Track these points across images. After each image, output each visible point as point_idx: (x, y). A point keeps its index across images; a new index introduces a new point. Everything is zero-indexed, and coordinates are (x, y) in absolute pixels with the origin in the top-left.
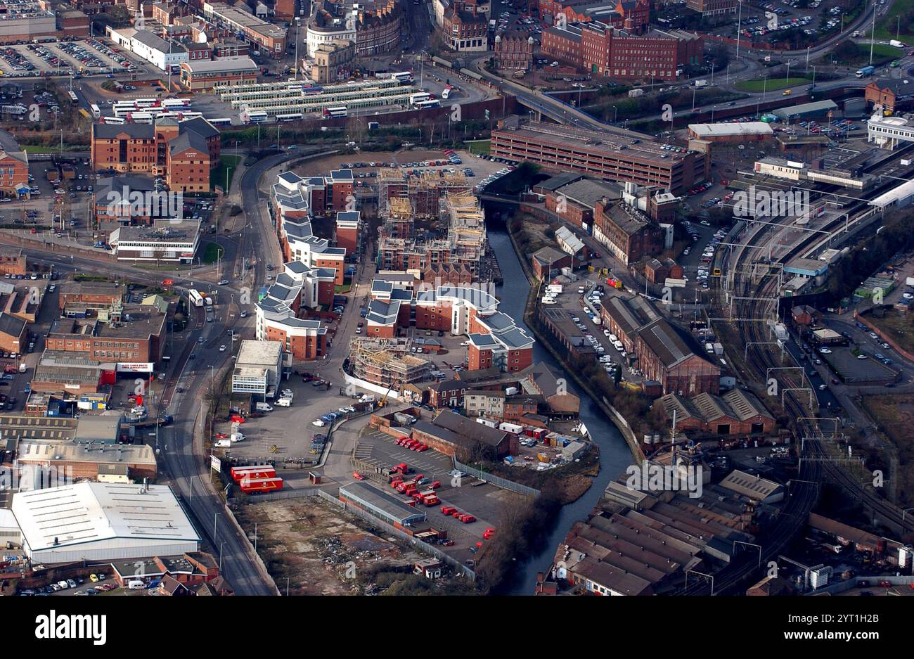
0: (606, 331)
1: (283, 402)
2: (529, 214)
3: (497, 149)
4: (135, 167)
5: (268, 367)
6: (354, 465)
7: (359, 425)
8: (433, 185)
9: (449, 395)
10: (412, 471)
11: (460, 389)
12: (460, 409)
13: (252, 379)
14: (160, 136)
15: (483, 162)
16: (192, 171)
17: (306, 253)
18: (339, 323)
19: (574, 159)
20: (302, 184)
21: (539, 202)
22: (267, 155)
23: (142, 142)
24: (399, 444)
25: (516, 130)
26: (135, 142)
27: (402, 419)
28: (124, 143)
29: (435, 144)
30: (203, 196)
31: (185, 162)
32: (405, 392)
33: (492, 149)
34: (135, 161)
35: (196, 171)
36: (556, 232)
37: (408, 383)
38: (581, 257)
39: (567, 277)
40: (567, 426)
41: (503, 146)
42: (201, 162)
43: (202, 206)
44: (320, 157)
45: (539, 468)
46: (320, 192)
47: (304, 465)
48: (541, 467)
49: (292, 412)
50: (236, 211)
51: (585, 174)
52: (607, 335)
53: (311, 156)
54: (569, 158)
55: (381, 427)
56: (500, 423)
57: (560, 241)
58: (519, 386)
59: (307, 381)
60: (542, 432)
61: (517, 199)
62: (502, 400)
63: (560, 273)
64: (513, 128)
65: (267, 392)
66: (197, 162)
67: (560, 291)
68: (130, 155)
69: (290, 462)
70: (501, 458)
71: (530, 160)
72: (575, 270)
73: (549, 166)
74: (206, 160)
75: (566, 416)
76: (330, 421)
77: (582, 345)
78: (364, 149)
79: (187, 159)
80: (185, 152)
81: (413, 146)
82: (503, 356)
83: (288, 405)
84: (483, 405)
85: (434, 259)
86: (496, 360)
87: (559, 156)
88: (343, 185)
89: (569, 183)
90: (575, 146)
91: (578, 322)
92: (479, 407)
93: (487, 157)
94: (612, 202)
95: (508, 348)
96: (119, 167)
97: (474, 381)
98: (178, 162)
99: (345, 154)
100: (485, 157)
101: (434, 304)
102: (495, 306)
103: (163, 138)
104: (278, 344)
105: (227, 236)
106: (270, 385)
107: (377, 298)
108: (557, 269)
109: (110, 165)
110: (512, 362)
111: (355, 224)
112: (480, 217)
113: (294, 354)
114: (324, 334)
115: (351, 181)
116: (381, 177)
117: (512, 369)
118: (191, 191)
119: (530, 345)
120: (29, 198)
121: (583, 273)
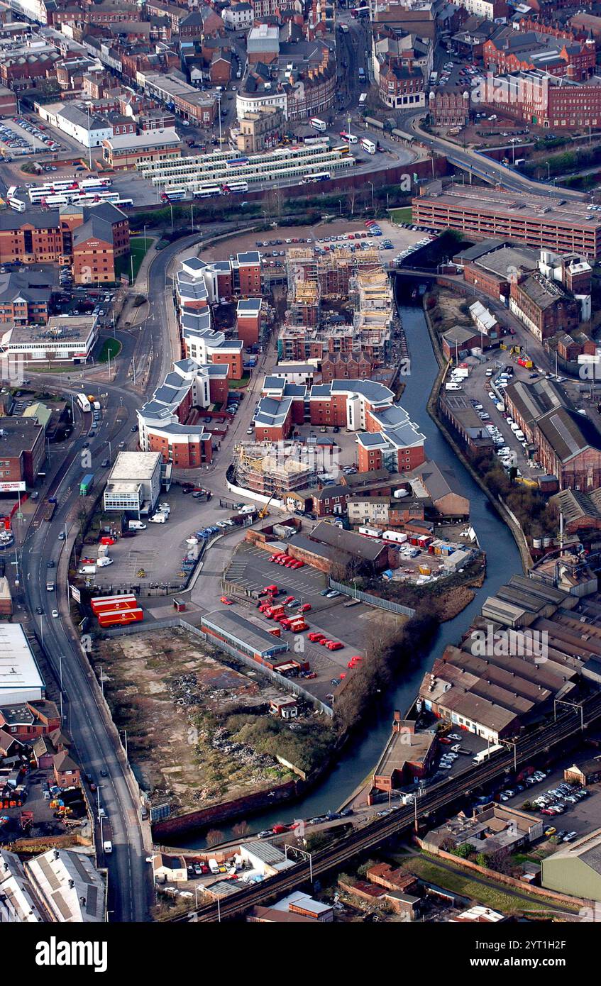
0: (509, 419)
1: (158, 518)
2: (446, 288)
3: (419, 218)
4: (41, 258)
5: (142, 482)
6: (224, 587)
7: (235, 540)
8: (343, 263)
9: (333, 502)
10: (283, 593)
11: (344, 496)
12: (343, 517)
13: (125, 496)
14: (65, 226)
15: (405, 232)
16: (95, 261)
17: (201, 348)
18: (231, 423)
19: (497, 225)
20: (207, 270)
21: (458, 274)
22: (181, 236)
23: (46, 232)
24: (273, 561)
25: (439, 196)
26: (40, 232)
27: (281, 531)
28: (28, 234)
29: (356, 215)
30: (107, 286)
31: (87, 252)
32: (288, 500)
33: (414, 217)
34: (41, 251)
35: (100, 260)
36: (470, 308)
37: (291, 490)
38: (494, 335)
39: (477, 358)
40: (455, 530)
41: (425, 214)
42: (105, 251)
43: (104, 297)
44: (234, 236)
45: (419, 582)
46: (227, 277)
47: (170, 591)
48: (421, 580)
49: (168, 529)
50: (141, 301)
51: (508, 240)
52: (509, 423)
54: (492, 225)
55: (257, 542)
56: (384, 531)
57: (474, 317)
58: (408, 487)
59: (189, 492)
60: (426, 540)
61: (435, 272)
62: (387, 506)
63: (470, 354)
64: (436, 195)
65: (141, 509)
66: (100, 252)
67: (467, 375)
68: (36, 245)
69: (157, 587)
70: (379, 571)
71: (452, 228)
72: (485, 350)
73: (472, 233)
74: (110, 248)
75: (456, 519)
76: (205, 538)
77: (480, 437)
78: (282, 224)
79: (90, 249)
80: (87, 241)
81: (333, 219)
82: (393, 455)
83: (163, 521)
84: (366, 512)
85: (336, 346)
86: (386, 461)
87: (482, 223)
88: (249, 269)
89: (491, 251)
90: (498, 211)
91: (481, 410)
92: (363, 514)
93: (409, 226)
94: (527, 274)
95: (398, 447)
96: (25, 258)
97: (360, 484)
98: (81, 253)
99: (261, 230)
100: (407, 226)
101: (328, 399)
102: (390, 399)
103: (68, 227)
104: (157, 454)
105: (126, 330)
106: (144, 501)
107: (268, 395)
108: (467, 350)
109: (15, 257)
110: (403, 461)
111: (256, 312)
112: (387, 297)
113: (177, 463)
114: (208, 440)
115: (258, 264)
116: (290, 257)
117: (403, 468)
118: (96, 281)
119: (421, 443)
121: (495, 353)
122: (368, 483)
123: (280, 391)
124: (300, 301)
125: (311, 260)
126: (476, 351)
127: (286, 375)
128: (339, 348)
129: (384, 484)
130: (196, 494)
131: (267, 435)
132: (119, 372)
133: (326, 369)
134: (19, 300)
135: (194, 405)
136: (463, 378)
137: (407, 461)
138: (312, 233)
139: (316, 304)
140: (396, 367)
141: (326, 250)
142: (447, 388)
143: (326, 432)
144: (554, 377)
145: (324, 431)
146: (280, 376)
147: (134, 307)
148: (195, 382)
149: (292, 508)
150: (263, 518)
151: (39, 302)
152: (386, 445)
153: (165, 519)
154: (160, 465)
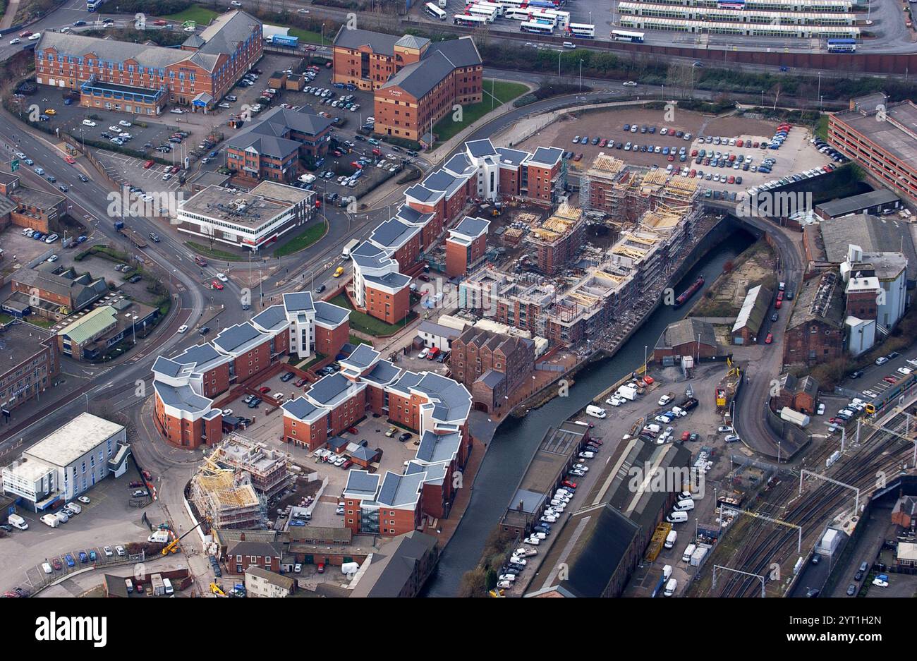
2: (769, 248)
3: (834, 137)
4: (378, 87)
5: (54, 467)
7: (94, 582)
9: (247, 561)
13: (22, 481)
14: (399, 58)
16: (397, 112)
22: (562, 93)
23: (385, 59)
26: (378, 58)
28: (365, 58)
29: (777, 113)
31: (389, 101)
33: (829, 135)
34: (378, 80)
35: (402, 114)
38: (740, 340)
41: (839, 136)
42: (408, 104)
44: (616, 108)
46: (513, 173)
49: (48, 537)
50: (413, 176)
53: (604, 105)
54: (894, 173)
62: (285, 592)
63: (678, 363)
65: (38, 502)
66: (402, 104)
68: (373, 71)
71: (859, 161)
72: (700, 361)
73: (876, 175)
74: (412, 102)
79: (392, 97)
80: (389, 89)
81: (748, 111)
83: (53, 525)
84: (265, 590)
87: (886, 167)
88: (539, 170)
92: (261, 591)
94: (822, 269)
96: (360, 82)
97: (309, 542)
98: (382, 100)
99: (652, 108)
100: (818, 144)
101: (408, 396)
102: (461, 422)
103: (402, 61)
104: (116, 428)
105: (352, 216)
106: (57, 490)
107: (342, 372)
108: (678, 357)
109: (350, 79)
110: (386, 522)
111: (470, 239)
112: (639, 257)
113: (170, 437)
114: (209, 420)
115: (549, 167)
116: (594, 166)
117: (386, 530)
118: (396, 135)
119: (411, 506)
120: (205, 112)
121: (714, 368)
122: (320, 543)
123: (359, 370)
124: (537, 235)
126: (687, 361)
127: (433, 337)
128: (524, 314)
129: (338, 550)
130: (138, 492)
131: (295, 428)
132: (274, 277)
133: (456, 348)
134: (252, 150)
135: (291, 351)
136: (624, 401)
137: (391, 524)
138: (704, 125)
139: (553, 245)
140: (586, 355)
141: (693, 155)
142: (587, 412)
143: (391, 436)
144: (729, 431)
145: (389, 434)
146: (426, 335)
147: (397, 183)
148: (293, 325)
149: (213, 551)
150: (165, 556)
151: (274, 157)
152: (371, 497)
153: (60, 521)
154: (111, 444)
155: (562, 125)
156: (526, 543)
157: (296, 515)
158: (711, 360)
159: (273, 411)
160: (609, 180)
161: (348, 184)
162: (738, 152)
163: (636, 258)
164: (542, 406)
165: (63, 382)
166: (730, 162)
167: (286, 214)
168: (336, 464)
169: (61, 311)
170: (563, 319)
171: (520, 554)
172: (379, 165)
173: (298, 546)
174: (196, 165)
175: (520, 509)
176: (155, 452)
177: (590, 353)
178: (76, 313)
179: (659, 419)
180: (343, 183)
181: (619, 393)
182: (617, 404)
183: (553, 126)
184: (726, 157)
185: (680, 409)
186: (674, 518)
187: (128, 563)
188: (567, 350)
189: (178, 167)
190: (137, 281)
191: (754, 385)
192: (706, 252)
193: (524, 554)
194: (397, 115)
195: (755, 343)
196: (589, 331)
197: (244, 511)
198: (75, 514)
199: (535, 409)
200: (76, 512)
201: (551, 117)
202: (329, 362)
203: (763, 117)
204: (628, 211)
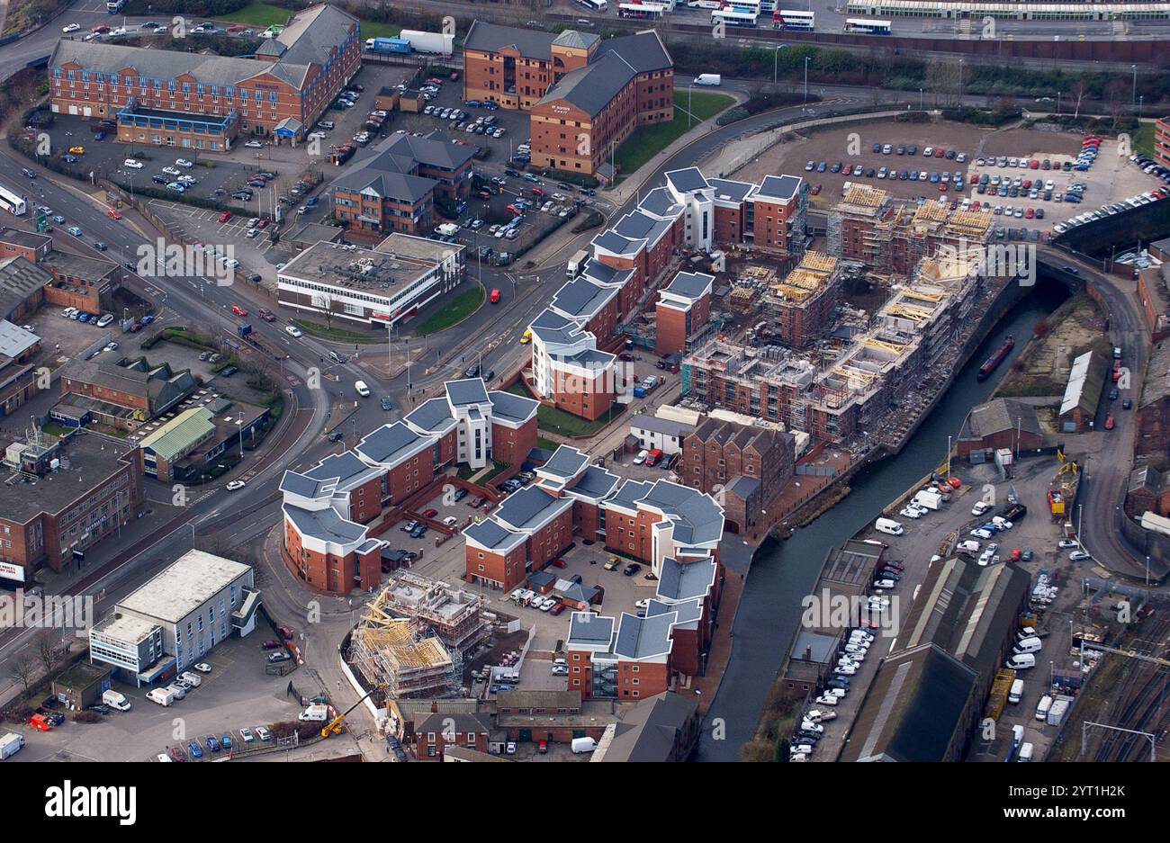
2: (1093, 302)
4: (528, 103)
5: (162, 624)
9: (442, 741)
13: (118, 644)
14: (558, 62)
16: (563, 136)
20: (698, 196)
21: (1134, 279)
23: (537, 65)
26: (528, 64)
28: (509, 64)
29: (1080, 122)
30: (573, 180)
31: (552, 120)
32: (392, 712)
33: (1155, 148)
34: (528, 93)
35: (570, 137)
36: (1077, 360)
38: (1070, 426)
39: (996, 470)
42: (578, 124)
46: (733, 212)
49: (160, 717)
50: (594, 223)
53: (841, 119)
58: (598, 737)
59: (270, 647)
63: (990, 459)
65: (141, 672)
66: (570, 123)
67: (939, 505)
68: (521, 82)
74: (584, 121)
78: (949, 114)
79: (556, 116)
80: (552, 103)
88: (770, 207)
93: (1143, 163)
96: (502, 98)
97: (523, 712)
98: (542, 119)
99: (907, 120)
100: (1141, 162)
101: (633, 513)
102: (712, 545)
103: (563, 66)
105: (515, 277)
106: (165, 655)
108: (990, 450)
109: (488, 93)
110: (627, 681)
111: (689, 301)
112: (924, 318)
113: (310, 579)
114: (365, 554)
115: (784, 202)
116: (846, 199)
117: (626, 693)
118: (562, 167)
119: (661, 659)
120: (293, 145)
121: (1040, 463)
122: (538, 712)
123: (562, 480)
125: (870, 212)
126: (1004, 456)
127: (652, 435)
128: (773, 400)
129: (564, 721)
130: (275, 655)
131: (482, 562)
132: (421, 362)
133: (691, 447)
134: (370, 192)
135: (460, 460)
136: (925, 511)
137: (633, 683)
138: (982, 142)
139: (803, 306)
140: (863, 452)
141: (972, 183)
142: (877, 527)
143: (612, 569)
144: (1073, 547)
145: (609, 566)
146: (643, 433)
147: (572, 232)
148: (463, 424)
149: (390, 728)
150: (326, 738)
151: (401, 201)
152: (605, 648)
153: (174, 698)
154: (236, 590)
155: (788, 147)
156: (819, 703)
157: (498, 678)
158: (1036, 454)
159: (445, 540)
160: (868, 217)
161: (504, 235)
162: (1033, 176)
163: (919, 320)
164: (810, 523)
165: (149, 512)
166: (1025, 190)
167: (428, 277)
168: (542, 607)
169: (135, 416)
170: (829, 404)
171: (814, 718)
172: (543, 209)
173: (510, 718)
174: (291, 216)
175: (807, 658)
176: (291, 601)
177: (868, 450)
178: (156, 419)
179: (976, 534)
180: (498, 234)
181: (917, 501)
182: (916, 516)
183: (775, 149)
184: (1019, 183)
185: (1003, 520)
186: (1016, 664)
187: (276, 749)
188: (836, 447)
189: (266, 220)
190: (232, 373)
191: (1097, 486)
192: (1006, 310)
193: (819, 717)
194: (562, 140)
195: (1091, 429)
196: (865, 420)
197: (432, 673)
198: (193, 687)
199: (804, 527)
200: (194, 684)
201: (771, 137)
202: (512, 474)
203: (1061, 129)
204: (895, 259)
